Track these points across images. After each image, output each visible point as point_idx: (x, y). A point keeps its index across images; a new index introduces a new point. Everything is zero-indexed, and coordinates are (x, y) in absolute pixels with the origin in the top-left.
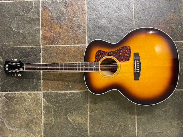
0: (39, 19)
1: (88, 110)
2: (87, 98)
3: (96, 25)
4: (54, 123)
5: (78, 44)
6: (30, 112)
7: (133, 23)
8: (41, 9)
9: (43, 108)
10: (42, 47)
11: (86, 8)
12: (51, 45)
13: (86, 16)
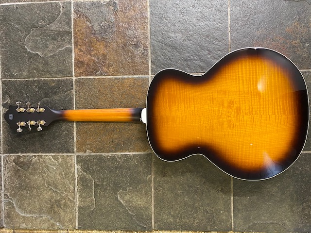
0: (69, 33)
1: (152, 185)
2: (151, 164)
3: (165, 43)
4: (95, 206)
5: (134, 74)
6: (56, 186)
7: (228, 38)
8: (73, 16)
9: (76, 181)
10: (76, 80)
11: (149, 13)
12: (91, 75)
13: (149, 27)
